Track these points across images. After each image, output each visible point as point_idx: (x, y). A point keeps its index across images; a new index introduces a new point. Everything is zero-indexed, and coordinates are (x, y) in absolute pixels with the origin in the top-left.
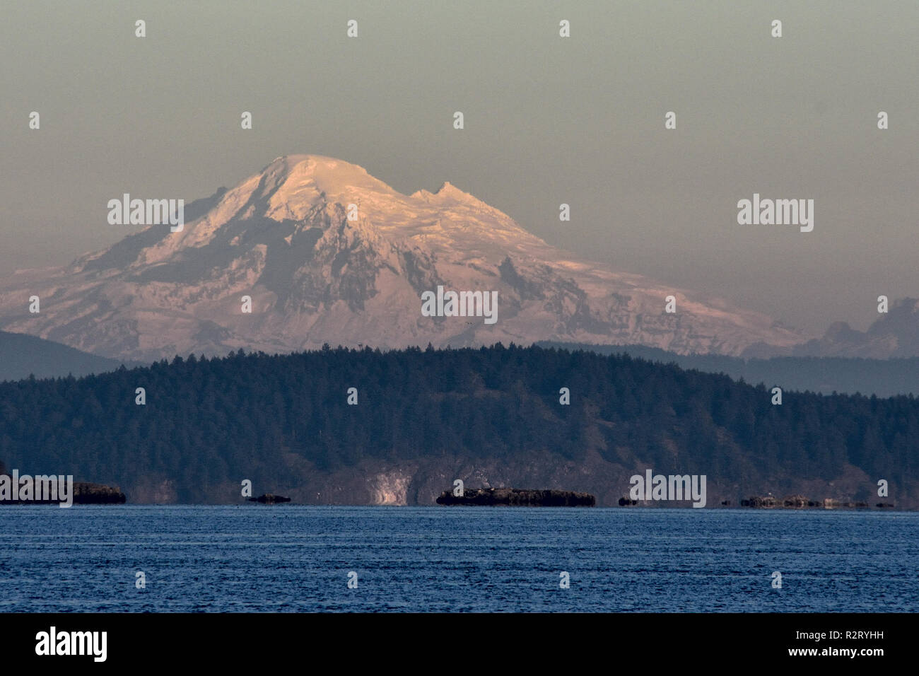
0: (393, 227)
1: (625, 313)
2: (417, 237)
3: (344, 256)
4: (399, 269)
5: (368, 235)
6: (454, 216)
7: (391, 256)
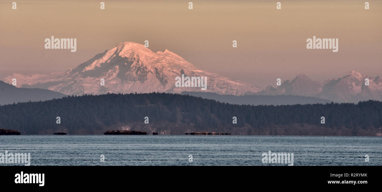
0: (152, 61)
1: (213, 83)
2: (158, 63)
3: (139, 69)
4: (154, 73)
5: (145, 63)
6: (168, 58)
7: (151, 69)
